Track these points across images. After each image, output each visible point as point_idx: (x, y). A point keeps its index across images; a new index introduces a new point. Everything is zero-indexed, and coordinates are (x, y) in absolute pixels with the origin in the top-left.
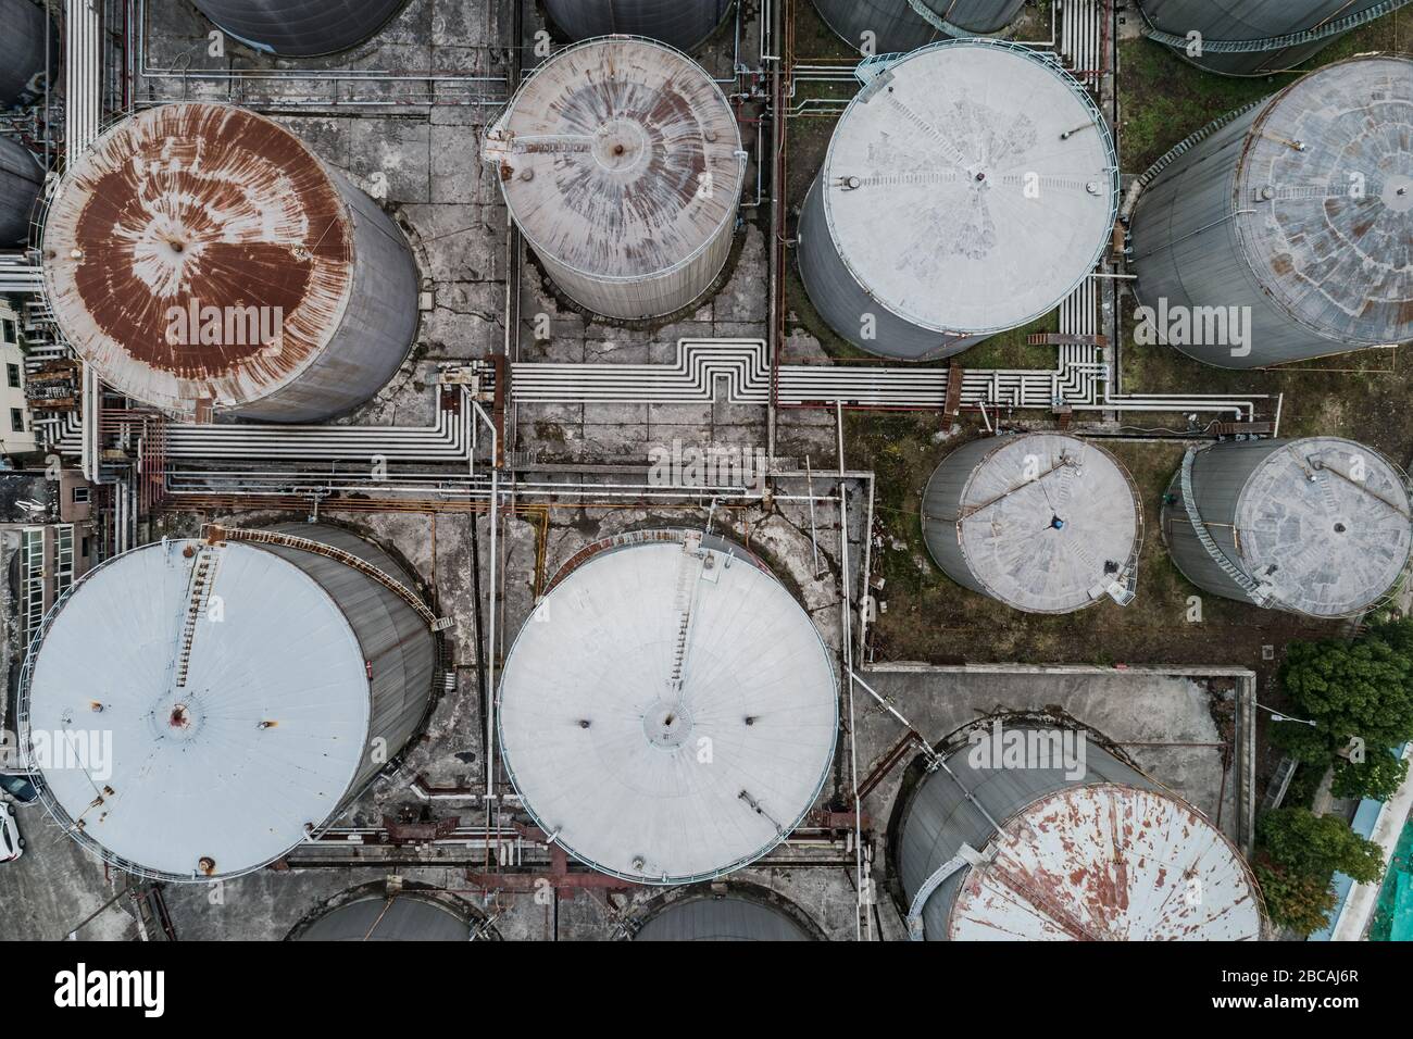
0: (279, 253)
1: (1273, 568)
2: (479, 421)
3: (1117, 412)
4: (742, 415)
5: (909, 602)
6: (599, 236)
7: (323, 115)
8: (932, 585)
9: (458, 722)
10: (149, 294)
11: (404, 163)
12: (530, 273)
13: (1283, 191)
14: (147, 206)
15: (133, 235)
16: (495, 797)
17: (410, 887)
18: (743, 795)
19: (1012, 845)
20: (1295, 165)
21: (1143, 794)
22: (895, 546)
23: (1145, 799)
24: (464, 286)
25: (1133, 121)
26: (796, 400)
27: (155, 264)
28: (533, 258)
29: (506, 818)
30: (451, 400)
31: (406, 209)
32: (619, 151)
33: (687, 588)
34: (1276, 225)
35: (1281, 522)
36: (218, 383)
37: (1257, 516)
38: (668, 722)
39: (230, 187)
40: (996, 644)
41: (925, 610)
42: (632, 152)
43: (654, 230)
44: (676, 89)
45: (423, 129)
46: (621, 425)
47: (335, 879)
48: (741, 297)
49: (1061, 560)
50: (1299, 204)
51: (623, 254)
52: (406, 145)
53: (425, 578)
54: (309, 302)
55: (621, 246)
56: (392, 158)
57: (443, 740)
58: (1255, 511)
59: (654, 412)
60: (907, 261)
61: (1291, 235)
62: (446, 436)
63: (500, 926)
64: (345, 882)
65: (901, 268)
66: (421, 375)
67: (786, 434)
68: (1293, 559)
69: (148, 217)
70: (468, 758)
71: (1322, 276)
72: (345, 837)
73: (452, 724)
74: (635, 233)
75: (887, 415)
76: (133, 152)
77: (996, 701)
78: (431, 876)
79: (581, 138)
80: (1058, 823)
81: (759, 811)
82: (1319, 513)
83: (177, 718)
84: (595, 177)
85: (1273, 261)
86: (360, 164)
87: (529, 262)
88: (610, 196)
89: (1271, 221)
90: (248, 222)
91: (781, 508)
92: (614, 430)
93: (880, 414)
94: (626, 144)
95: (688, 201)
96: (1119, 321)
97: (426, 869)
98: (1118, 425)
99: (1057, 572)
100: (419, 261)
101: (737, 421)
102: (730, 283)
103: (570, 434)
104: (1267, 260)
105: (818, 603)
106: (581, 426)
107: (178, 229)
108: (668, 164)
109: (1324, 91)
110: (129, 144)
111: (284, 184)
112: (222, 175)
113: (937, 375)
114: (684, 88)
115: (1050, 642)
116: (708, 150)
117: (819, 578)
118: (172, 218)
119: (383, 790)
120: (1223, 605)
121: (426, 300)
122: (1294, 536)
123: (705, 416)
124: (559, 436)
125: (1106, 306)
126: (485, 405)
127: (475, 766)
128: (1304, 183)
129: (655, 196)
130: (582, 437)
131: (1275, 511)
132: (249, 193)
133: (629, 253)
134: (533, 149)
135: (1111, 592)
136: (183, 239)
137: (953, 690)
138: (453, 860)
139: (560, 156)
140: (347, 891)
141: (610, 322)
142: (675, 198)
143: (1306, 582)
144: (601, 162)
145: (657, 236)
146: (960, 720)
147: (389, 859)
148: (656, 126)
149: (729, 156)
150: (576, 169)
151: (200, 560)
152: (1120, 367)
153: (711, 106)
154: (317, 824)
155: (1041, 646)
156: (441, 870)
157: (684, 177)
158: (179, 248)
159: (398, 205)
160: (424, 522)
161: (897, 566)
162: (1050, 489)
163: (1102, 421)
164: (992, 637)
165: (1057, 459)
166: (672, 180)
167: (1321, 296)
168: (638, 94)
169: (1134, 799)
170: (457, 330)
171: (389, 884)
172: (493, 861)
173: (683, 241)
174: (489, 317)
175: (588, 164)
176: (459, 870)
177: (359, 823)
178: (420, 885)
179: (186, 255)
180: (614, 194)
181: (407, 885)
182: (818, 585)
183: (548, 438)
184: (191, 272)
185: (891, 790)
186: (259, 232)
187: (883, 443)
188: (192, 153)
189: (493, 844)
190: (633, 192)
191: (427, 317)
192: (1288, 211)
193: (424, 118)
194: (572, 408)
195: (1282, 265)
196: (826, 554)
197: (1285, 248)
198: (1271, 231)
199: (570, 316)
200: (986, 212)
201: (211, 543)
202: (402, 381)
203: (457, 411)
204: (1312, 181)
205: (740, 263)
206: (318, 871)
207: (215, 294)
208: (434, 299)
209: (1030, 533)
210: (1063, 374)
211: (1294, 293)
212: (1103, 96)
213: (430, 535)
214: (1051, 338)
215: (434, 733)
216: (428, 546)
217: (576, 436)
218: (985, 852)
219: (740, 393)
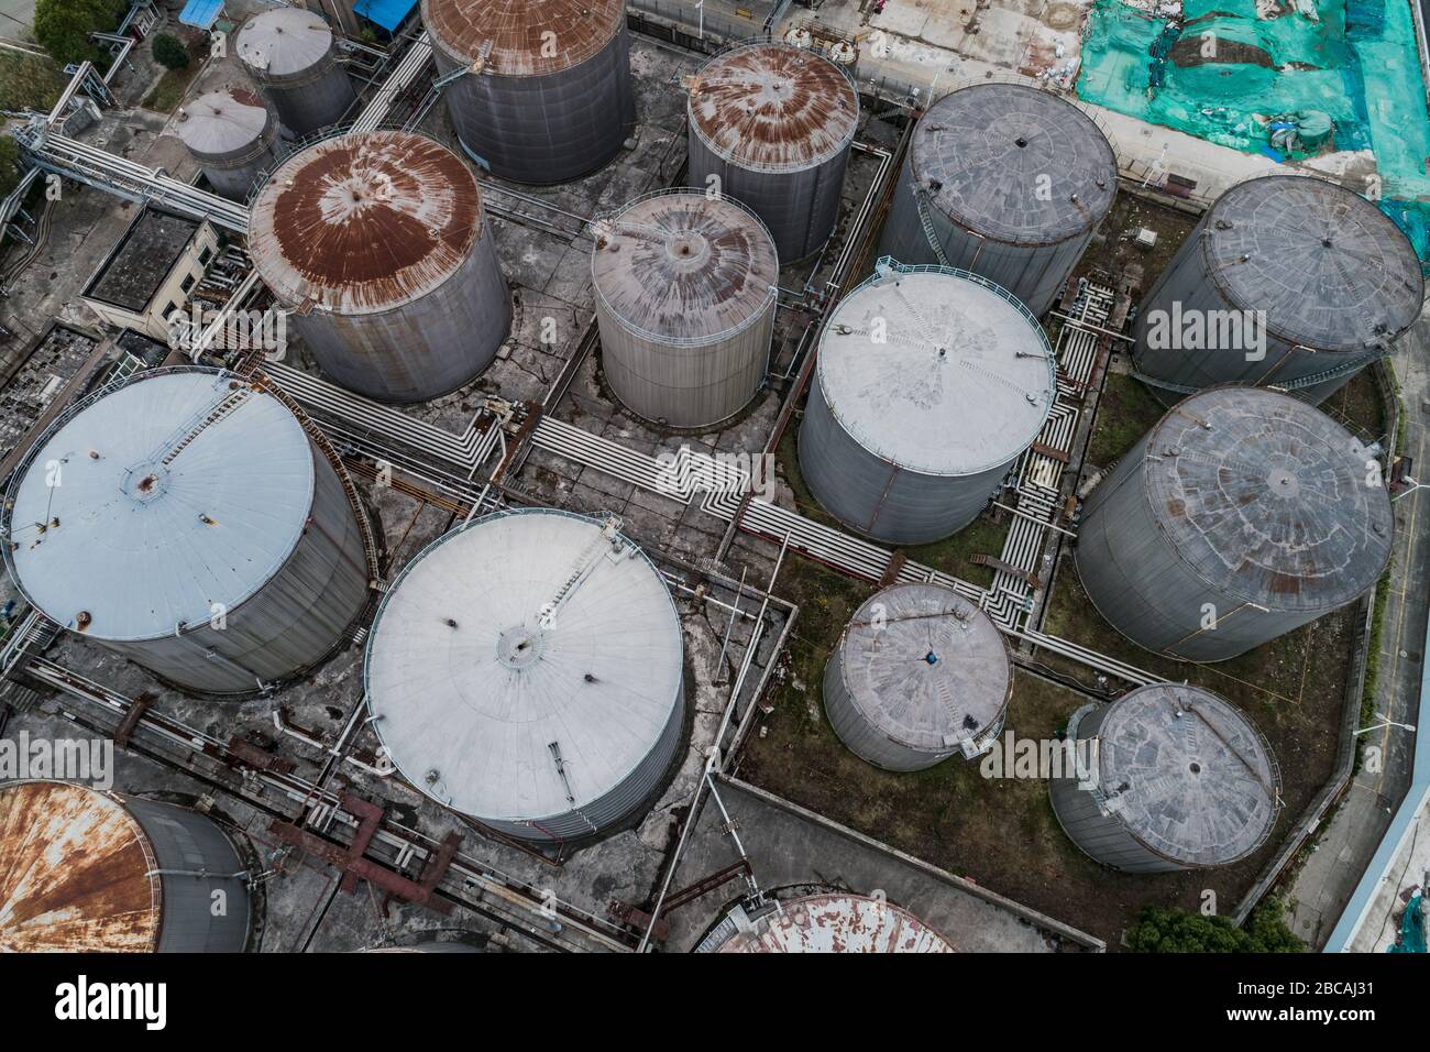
0: (420, 228)
1: (1125, 787)
2: (497, 448)
3: (1034, 645)
4: (707, 525)
5: (789, 739)
6: (646, 300)
7: (500, 216)
8: (816, 733)
9: (346, 679)
10: (319, 218)
11: (538, 263)
12: (590, 364)
13: (1187, 453)
14: (353, 171)
15: (333, 183)
16: (338, 754)
17: (216, 814)
18: (554, 746)
19: (784, 927)
20: (1201, 438)
21: (931, 934)
22: (795, 684)
23: (932, 940)
24: (537, 354)
25: (1107, 429)
26: (757, 529)
27: (335, 202)
28: (598, 353)
29: (338, 785)
30: (484, 424)
31: (523, 290)
32: (686, 251)
33: (590, 556)
34: (1177, 476)
35: (1141, 744)
36: (327, 291)
37: (1121, 732)
38: (521, 647)
39: (413, 180)
40: (857, 813)
41: (800, 753)
42: (694, 255)
43: (687, 310)
44: (744, 234)
45: (562, 248)
46: (606, 494)
47: (158, 776)
48: (744, 439)
49: (925, 693)
50: (1198, 465)
51: (658, 318)
52: (546, 252)
53: (389, 548)
54: (422, 267)
55: (660, 312)
56: (531, 257)
57: (325, 688)
58: (1120, 728)
59: (637, 494)
60: (867, 393)
61: (1187, 486)
62: (466, 447)
63: (271, 892)
64: (164, 784)
65: (862, 396)
66: (471, 401)
67: (737, 553)
68: (1145, 783)
69: (350, 176)
70: (336, 714)
71: (1208, 526)
72: (190, 738)
73: (340, 678)
74: (673, 307)
75: (828, 571)
76: (364, 144)
77: (839, 872)
78: (240, 812)
79: (662, 234)
80: (836, 922)
81: (561, 771)
82: (1178, 748)
83: (146, 484)
84: (661, 261)
85: (1169, 503)
86: (507, 252)
87: (594, 355)
88: (665, 276)
89: (1174, 473)
90: (412, 203)
91: (708, 611)
92: (597, 495)
93: (823, 568)
94: (691, 249)
95: (720, 301)
96: (1055, 574)
97: (240, 803)
98: (1031, 659)
99: (918, 703)
100: (514, 326)
101: (700, 526)
102: (741, 426)
103: (562, 485)
104: (1164, 500)
105: (706, 706)
106: (574, 482)
107: (363, 189)
108: (716, 272)
109: (1237, 399)
110: (365, 140)
111: (448, 194)
112: (412, 173)
113: (882, 555)
114: (750, 237)
115: (909, 833)
116: (749, 277)
117: (716, 684)
118: (364, 182)
119: (249, 712)
120: (1091, 869)
121: (504, 351)
122: (1150, 761)
123: (677, 513)
124: (553, 484)
125: (1047, 557)
126: (508, 437)
127: (337, 724)
128: (1205, 451)
129: (698, 288)
130: (570, 491)
131: (1137, 731)
132: (423, 188)
133: (662, 319)
134: (626, 234)
135: (964, 746)
136: (363, 195)
137: (800, 842)
138: (268, 804)
139: (643, 242)
140: (160, 792)
141: (634, 418)
142: (712, 296)
143: (1154, 810)
144: (670, 254)
145: (688, 315)
146: (797, 876)
147: (214, 778)
148: (719, 247)
149: (763, 287)
150: (650, 252)
151: (238, 394)
152: (1046, 611)
153: (764, 255)
154: (190, 625)
155: (899, 833)
156: (252, 810)
157: (724, 285)
158: (357, 198)
159: (519, 286)
160: (412, 505)
161: (790, 703)
162: (935, 629)
163: (1017, 650)
164: (855, 805)
165: (948, 609)
166: (714, 283)
167: (1205, 542)
168: (716, 226)
169: (921, 934)
170: (515, 381)
171: (199, 803)
172: (301, 821)
173: (705, 327)
174: (546, 381)
175: (660, 252)
176: (268, 817)
177: (210, 731)
178: (225, 816)
179: (359, 205)
180: (669, 276)
181: (214, 810)
182: (713, 691)
183: (543, 481)
184: (356, 214)
185: (703, 920)
186: (415, 211)
187: (816, 592)
188: (401, 156)
189: (312, 802)
190: (683, 279)
191: (498, 363)
192: (1187, 468)
193: (567, 241)
194: (574, 467)
195: (1176, 508)
196: (731, 667)
197: (1180, 495)
198: (1172, 480)
199: (606, 403)
200: (939, 378)
201: (253, 387)
202: (455, 399)
203: (484, 432)
204: (1213, 452)
205: (755, 415)
206: (148, 761)
207: (363, 234)
208: (510, 354)
209: (904, 657)
210: (993, 596)
211: (1182, 534)
212: (1086, 404)
213: (412, 517)
214: (990, 561)
215: (320, 679)
216: (406, 524)
217: (566, 488)
218: (756, 923)
219: (712, 505)
